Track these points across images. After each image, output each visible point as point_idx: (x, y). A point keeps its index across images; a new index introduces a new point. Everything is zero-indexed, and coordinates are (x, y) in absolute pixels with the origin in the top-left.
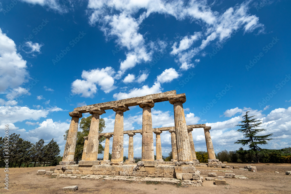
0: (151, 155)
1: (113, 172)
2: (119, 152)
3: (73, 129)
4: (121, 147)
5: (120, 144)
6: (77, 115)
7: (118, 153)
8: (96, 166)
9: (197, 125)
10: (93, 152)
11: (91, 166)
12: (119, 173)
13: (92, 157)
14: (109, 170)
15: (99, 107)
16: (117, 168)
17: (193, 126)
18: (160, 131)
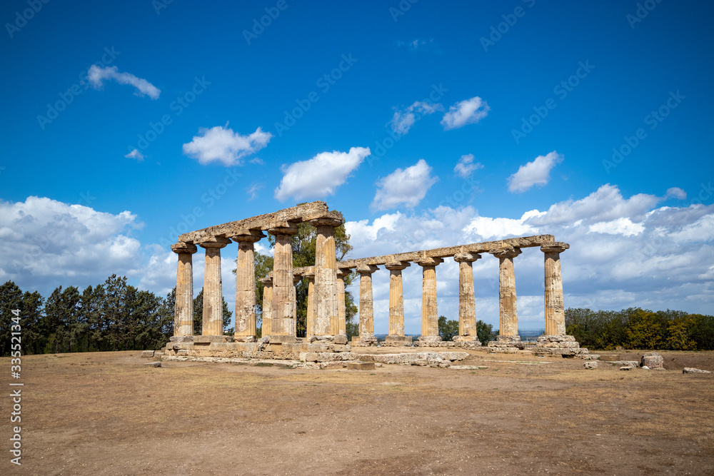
0: (281, 325)
1: (235, 352)
2: (244, 320)
3: (182, 278)
4: (247, 311)
5: (244, 306)
6: (185, 250)
7: (242, 321)
8: (215, 344)
9: (525, 238)
10: (212, 320)
11: (208, 344)
12: (242, 354)
13: (211, 328)
14: (230, 349)
15: (213, 234)
16: (240, 346)
17: (516, 243)
18: (434, 258)
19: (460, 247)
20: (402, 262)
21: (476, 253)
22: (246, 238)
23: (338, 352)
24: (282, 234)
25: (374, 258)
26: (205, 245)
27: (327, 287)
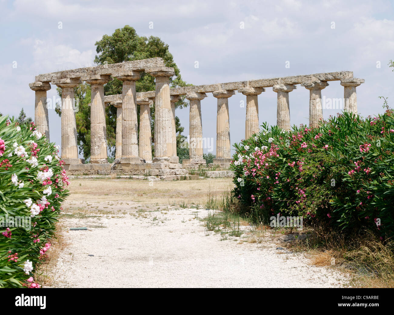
0: (130, 150)
1: (92, 171)
2: (99, 146)
4: (100, 139)
5: (98, 135)
6: (42, 88)
7: (97, 147)
10: (69, 146)
11: (68, 165)
12: (98, 172)
13: (69, 153)
14: (87, 169)
15: (68, 77)
16: (96, 166)
17: (323, 78)
18: (256, 88)
19: (278, 79)
20: (228, 91)
21: (292, 85)
22: (98, 82)
23: (173, 169)
24: (128, 80)
25: (202, 86)
26: (62, 85)
27: (164, 122)
